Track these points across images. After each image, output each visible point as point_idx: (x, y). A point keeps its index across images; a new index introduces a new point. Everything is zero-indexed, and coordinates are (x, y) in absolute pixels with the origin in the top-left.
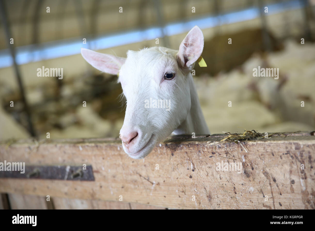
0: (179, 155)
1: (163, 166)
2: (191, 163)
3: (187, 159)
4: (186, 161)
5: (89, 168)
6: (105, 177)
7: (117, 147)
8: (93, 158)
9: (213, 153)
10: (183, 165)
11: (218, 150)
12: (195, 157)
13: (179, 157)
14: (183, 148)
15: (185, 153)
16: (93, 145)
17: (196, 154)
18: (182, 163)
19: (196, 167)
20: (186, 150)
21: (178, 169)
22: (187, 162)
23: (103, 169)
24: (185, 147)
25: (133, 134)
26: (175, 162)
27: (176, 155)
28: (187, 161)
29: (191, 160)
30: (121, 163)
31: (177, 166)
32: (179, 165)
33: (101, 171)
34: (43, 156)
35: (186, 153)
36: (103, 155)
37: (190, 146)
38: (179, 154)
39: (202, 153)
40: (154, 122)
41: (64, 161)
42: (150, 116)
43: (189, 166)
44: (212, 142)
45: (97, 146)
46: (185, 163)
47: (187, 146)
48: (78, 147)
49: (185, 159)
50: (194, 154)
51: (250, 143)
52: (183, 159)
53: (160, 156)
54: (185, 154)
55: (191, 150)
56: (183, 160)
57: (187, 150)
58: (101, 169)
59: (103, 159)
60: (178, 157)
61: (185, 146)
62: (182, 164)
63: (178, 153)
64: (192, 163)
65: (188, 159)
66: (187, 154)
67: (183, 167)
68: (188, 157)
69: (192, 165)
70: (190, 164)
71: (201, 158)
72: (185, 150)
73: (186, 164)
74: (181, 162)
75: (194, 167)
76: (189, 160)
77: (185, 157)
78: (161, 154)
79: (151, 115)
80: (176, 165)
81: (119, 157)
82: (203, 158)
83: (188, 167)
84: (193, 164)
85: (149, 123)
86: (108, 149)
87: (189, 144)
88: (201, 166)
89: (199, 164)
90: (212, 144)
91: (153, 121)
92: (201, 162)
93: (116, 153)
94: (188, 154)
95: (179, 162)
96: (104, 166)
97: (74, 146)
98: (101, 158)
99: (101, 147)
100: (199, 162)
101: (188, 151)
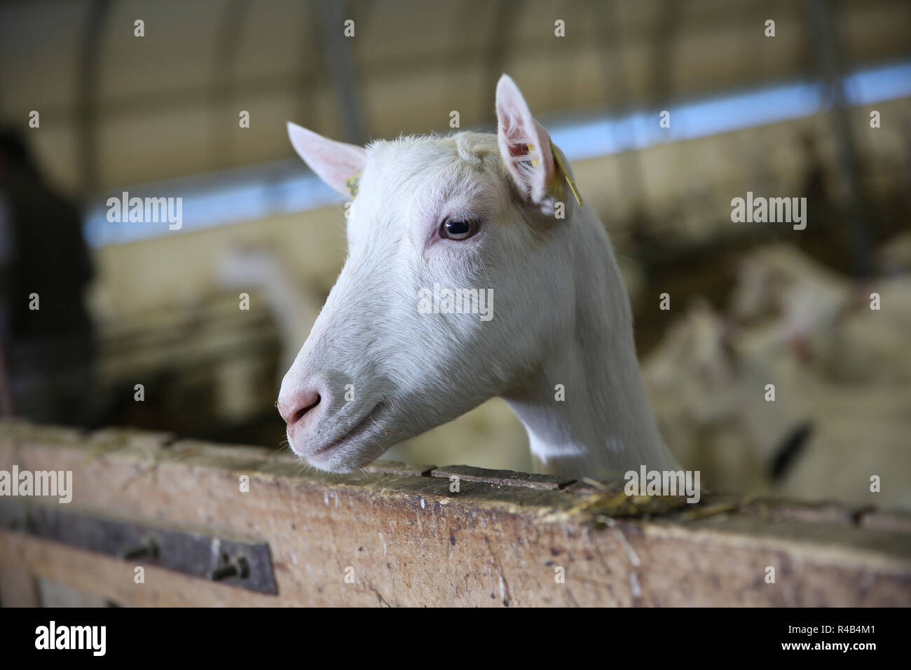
0: (469, 546)
1: (431, 576)
2: (501, 579)
3: (489, 562)
4: (486, 567)
5: (263, 551)
6: (299, 585)
7: (321, 495)
8: (272, 520)
9: (555, 552)
10: (480, 580)
11: (567, 545)
12: (507, 558)
13: (470, 551)
14: (478, 523)
15: (482, 539)
16: (269, 478)
17: (510, 547)
18: (477, 571)
19: (511, 592)
20: (486, 528)
21: (467, 591)
22: (488, 573)
23: (295, 561)
24: (481, 519)
25: (304, 398)
26: (460, 568)
27: (461, 544)
28: (489, 570)
29: (500, 568)
30: (334, 548)
31: (464, 581)
32: (469, 580)
33: (290, 566)
34: (167, 499)
35: (487, 539)
36: (292, 515)
37: (494, 518)
38: (469, 541)
39: (524, 548)
40: (389, 367)
41: (210, 519)
42: (379, 349)
43: (494, 587)
44: (552, 512)
45: (278, 485)
46: (485, 575)
47: (487, 517)
48: (237, 482)
49: (485, 559)
50: (507, 549)
51: (653, 531)
52: (479, 558)
53: (424, 541)
54: (484, 544)
55: (498, 534)
56: (479, 564)
57: (489, 532)
58: (291, 560)
59: (294, 527)
60: (468, 550)
61: (484, 517)
62: (478, 575)
63: (467, 538)
64: (502, 576)
65: (492, 561)
66: (489, 544)
67: (481, 587)
68: (492, 554)
69: (501, 585)
70: (497, 581)
71: (523, 563)
72: (484, 531)
73: (486, 578)
74: (474, 570)
75: (507, 593)
76: (494, 565)
77: (483, 555)
78: (426, 533)
79: (382, 345)
80: (462, 578)
81: (328, 527)
82: (529, 567)
83: (493, 590)
84: (505, 581)
85: (372, 367)
86: (303, 497)
87: (494, 509)
88: (524, 593)
89: (520, 584)
90: (551, 519)
91: (388, 362)
92: (523, 578)
93: (322, 515)
94: (491, 544)
95: (470, 568)
96: (296, 550)
97: (229, 477)
98: (288, 523)
99: (286, 488)
100: (520, 576)
101: (491, 536)
